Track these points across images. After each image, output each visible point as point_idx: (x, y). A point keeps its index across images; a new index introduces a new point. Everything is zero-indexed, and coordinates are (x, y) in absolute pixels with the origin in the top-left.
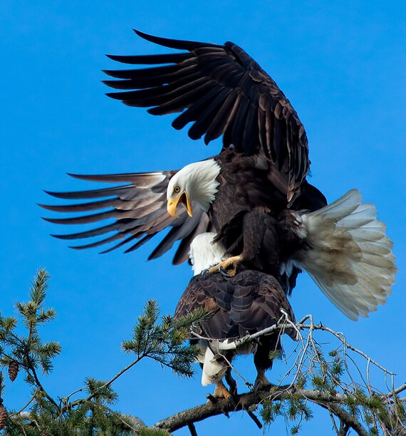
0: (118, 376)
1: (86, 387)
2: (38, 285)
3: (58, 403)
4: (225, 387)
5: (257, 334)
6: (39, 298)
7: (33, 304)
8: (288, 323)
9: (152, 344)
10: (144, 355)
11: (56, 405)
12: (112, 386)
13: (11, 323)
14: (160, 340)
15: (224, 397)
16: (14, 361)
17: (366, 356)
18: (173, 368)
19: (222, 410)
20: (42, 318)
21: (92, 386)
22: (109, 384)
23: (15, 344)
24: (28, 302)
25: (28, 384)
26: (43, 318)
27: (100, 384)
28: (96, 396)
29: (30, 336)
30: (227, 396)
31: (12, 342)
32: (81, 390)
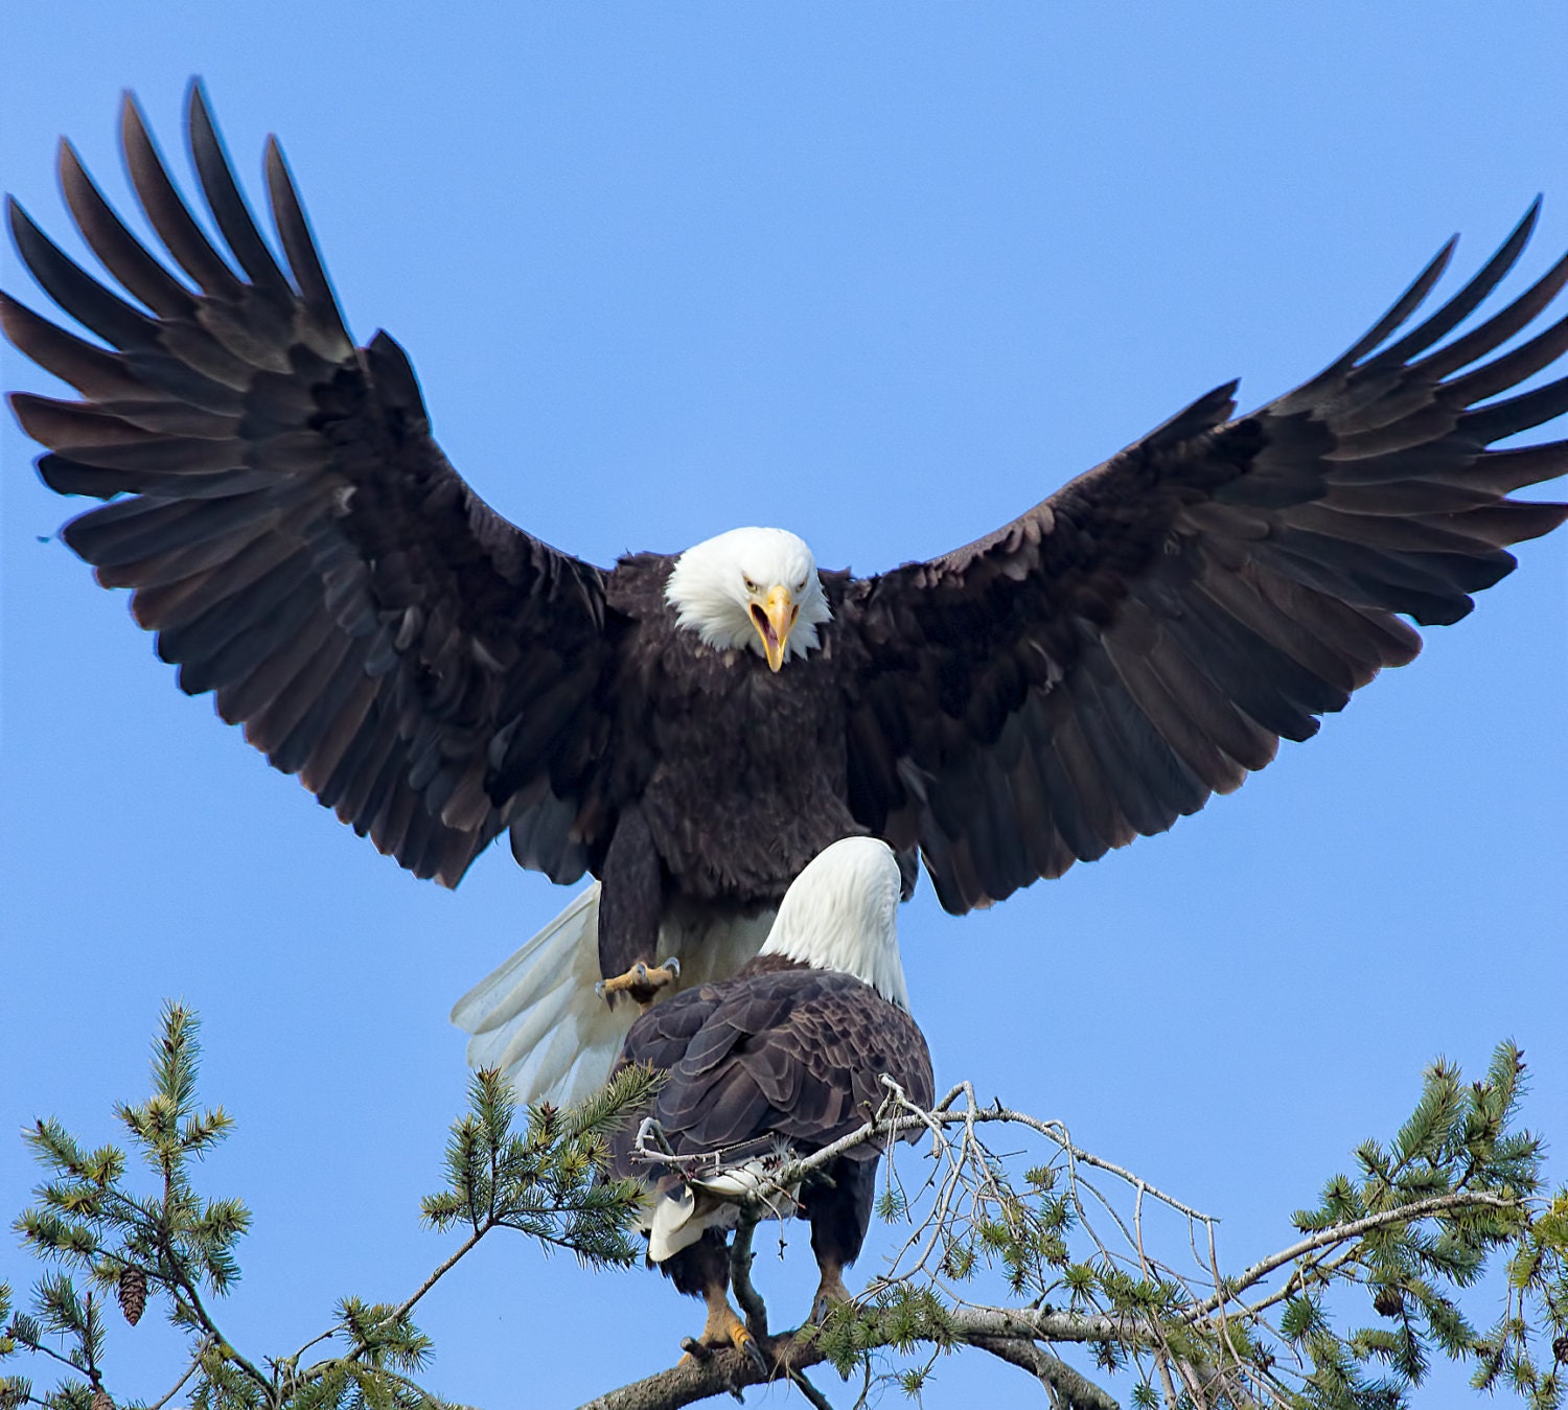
0: (427, 1287)
1: (339, 1323)
2: (170, 1049)
3: (268, 1375)
4: (734, 1313)
5: (821, 1154)
6: (177, 1083)
7: (164, 1103)
8: (911, 1112)
9: (509, 1190)
10: (492, 1222)
11: (264, 1382)
12: (414, 1319)
13: (108, 1166)
14: (530, 1177)
15: (730, 1343)
16: (132, 1267)
17: (1131, 1175)
18: (577, 1247)
19: (728, 1382)
20: (195, 1139)
21: (355, 1320)
22: (406, 1310)
23: (129, 1220)
24: (148, 1097)
25: (180, 1329)
26: (198, 1137)
27: (379, 1316)
28: (371, 1348)
29: (168, 1192)
30: (741, 1337)
31: (120, 1217)
32: (329, 1335)
